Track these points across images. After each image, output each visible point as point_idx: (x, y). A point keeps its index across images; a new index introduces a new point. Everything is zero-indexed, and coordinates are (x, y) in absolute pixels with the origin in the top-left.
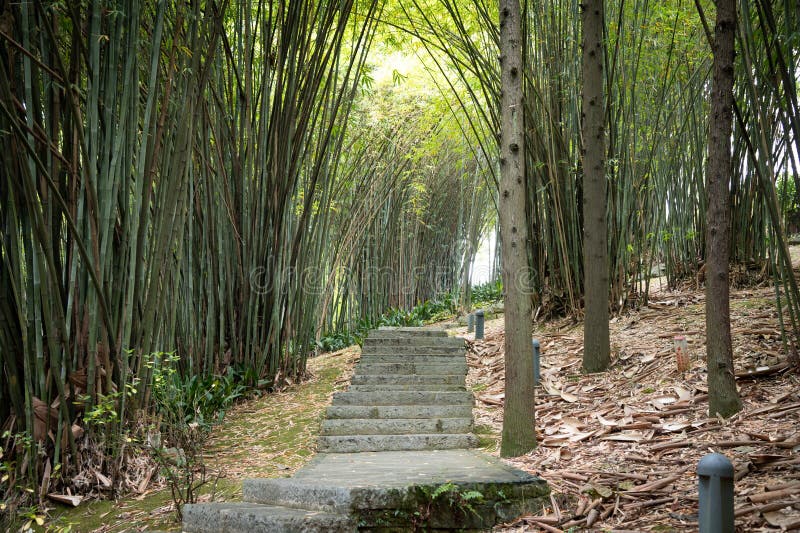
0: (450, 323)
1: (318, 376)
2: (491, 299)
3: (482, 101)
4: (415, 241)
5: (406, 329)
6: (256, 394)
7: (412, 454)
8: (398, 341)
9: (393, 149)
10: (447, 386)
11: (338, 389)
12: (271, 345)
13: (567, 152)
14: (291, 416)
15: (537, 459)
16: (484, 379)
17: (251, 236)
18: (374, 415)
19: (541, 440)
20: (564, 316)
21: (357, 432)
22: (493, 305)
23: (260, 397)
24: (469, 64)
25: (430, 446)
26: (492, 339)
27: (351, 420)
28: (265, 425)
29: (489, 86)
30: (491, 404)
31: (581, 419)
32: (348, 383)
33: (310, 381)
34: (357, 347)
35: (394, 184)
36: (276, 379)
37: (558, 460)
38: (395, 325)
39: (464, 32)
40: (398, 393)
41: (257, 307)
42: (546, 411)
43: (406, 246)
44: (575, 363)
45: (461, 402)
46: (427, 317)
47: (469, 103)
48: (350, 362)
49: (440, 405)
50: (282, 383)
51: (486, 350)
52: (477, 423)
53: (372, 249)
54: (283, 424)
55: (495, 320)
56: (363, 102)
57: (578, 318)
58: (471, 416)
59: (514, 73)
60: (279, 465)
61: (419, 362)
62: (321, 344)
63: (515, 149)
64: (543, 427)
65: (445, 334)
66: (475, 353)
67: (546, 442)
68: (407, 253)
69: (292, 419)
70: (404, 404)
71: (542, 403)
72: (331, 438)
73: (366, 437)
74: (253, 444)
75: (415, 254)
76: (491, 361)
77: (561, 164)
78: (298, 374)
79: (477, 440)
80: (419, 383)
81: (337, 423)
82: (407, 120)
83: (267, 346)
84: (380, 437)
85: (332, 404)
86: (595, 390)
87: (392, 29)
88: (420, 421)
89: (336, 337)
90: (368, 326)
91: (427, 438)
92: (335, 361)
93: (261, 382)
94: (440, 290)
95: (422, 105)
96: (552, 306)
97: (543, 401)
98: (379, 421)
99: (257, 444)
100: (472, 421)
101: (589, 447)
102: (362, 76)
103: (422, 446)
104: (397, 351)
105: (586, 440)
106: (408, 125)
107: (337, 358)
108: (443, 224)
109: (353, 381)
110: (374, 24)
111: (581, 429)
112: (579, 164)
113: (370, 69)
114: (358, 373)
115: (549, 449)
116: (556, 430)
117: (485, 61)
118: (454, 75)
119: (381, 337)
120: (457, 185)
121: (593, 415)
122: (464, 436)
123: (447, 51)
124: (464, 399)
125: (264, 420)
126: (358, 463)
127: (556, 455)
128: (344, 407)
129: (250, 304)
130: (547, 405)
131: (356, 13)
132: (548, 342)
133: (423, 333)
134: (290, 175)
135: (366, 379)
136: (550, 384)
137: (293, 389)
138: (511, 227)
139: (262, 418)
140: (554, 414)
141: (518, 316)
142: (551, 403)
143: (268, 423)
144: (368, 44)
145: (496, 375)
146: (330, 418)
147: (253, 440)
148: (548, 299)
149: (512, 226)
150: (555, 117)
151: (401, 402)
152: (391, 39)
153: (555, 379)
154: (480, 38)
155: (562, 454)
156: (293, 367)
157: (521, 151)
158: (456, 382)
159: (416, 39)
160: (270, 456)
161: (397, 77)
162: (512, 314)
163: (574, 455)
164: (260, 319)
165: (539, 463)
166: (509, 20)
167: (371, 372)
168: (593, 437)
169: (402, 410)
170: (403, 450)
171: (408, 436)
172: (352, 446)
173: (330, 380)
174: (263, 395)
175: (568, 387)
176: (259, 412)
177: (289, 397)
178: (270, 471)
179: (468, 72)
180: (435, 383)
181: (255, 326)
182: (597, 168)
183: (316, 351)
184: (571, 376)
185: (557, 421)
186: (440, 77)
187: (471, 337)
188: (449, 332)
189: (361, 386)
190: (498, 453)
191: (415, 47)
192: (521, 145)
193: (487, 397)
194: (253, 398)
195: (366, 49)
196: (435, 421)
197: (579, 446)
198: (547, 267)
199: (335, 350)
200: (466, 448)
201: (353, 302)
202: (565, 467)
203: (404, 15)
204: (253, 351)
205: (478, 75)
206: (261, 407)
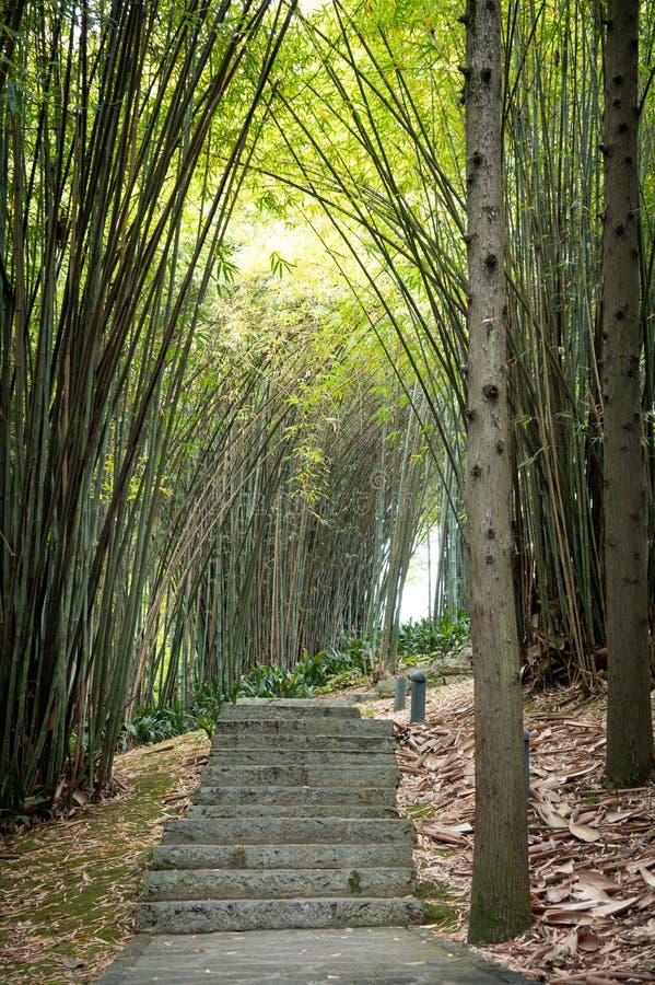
0: (359, 692)
1: (132, 789)
2: (432, 650)
3: (424, 307)
4: (300, 547)
5: (284, 702)
6: (20, 823)
7: (307, 935)
8: (276, 725)
9: (263, 388)
10: (365, 808)
11: (168, 812)
12: (50, 733)
13: (569, 398)
14: (86, 865)
15: (536, 949)
16: (429, 795)
17: (19, 538)
18: (238, 861)
19: (541, 912)
20: (566, 683)
21: (207, 893)
22: (439, 662)
23: (27, 829)
24: (400, 243)
25: (339, 921)
26: (440, 723)
27: (196, 872)
28: (39, 882)
29: (437, 283)
30: (444, 842)
31: (609, 873)
32: (187, 802)
33: (118, 798)
34: (202, 734)
35: (265, 448)
36: (58, 794)
37: (573, 951)
38: (264, 695)
39: (395, 190)
40: (279, 821)
41: (26, 664)
42: (545, 858)
43: (285, 556)
44: (592, 769)
45: (392, 838)
46: (321, 682)
47: (401, 311)
48: (190, 763)
49: (356, 842)
50: (68, 802)
51: (430, 743)
52: (421, 877)
53: (225, 559)
54: (71, 880)
55: (442, 689)
56: (215, 306)
57: (592, 688)
58: (412, 864)
59: (491, 263)
60: (65, 960)
61: (313, 763)
62: (133, 729)
63: (492, 394)
64: (541, 887)
65: (355, 713)
66: (412, 747)
67: (551, 917)
68: (285, 568)
69: (88, 870)
70: (291, 841)
71: (536, 843)
72: (162, 906)
73: (223, 904)
74: (15, 920)
75: (298, 568)
76: (441, 762)
77: (560, 418)
78: (96, 785)
79: (423, 909)
80: (314, 802)
81: (172, 877)
82: (290, 336)
83: (43, 733)
84: (250, 904)
85: (163, 841)
86: (631, 819)
87: (268, 181)
88: (319, 872)
89: (159, 717)
90: (217, 697)
91: (334, 906)
92: (162, 762)
93: (30, 801)
94: (340, 631)
95: (317, 312)
96: (546, 666)
97: (539, 838)
98: (246, 873)
99: (23, 919)
100: (413, 874)
101: (627, 927)
102: (217, 262)
103: (323, 920)
104: (274, 742)
105: (621, 914)
106: (291, 346)
107: (167, 756)
108: (347, 518)
109: (197, 798)
110: (240, 171)
111: (610, 893)
112: (592, 418)
113: (231, 250)
114: (205, 784)
115: (556, 930)
116: (567, 893)
117: (429, 240)
118: (375, 263)
119: (241, 717)
120: (372, 450)
121: (632, 868)
122: (400, 901)
123: (364, 222)
124: (398, 833)
125: (36, 872)
126: (212, 953)
127: (569, 942)
128: (184, 846)
129: (15, 659)
130: (544, 846)
131: (207, 153)
132: (540, 729)
133: (317, 711)
134: (92, 432)
135: (220, 795)
136: (549, 808)
137: (86, 814)
138: (485, 529)
139: (32, 868)
140: (562, 863)
141: (498, 685)
142: (552, 843)
143: (43, 877)
144: (228, 206)
145: (450, 789)
146: (158, 868)
147: (16, 912)
148: (537, 653)
149: (488, 527)
150: (549, 338)
151: (285, 838)
152: (269, 200)
153: (557, 798)
154: (421, 200)
155: (581, 939)
156: (87, 772)
157: (502, 398)
158: (379, 801)
159: (309, 200)
160: (46, 941)
161: (278, 265)
162: (488, 681)
163: (603, 942)
164: (31, 686)
165: (540, 957)
166: (482, 172)
167: (229, 781)
168: (634, 908)
169: (287, 853)
170: (290, 927)
171: (301, 901)
172: (199, 920)
173: (155, 796)
174: (33, 824)
175: (581, 813)
176: (26, 856)
177: (80, 828)
178: (48, 971)
179: (400, 257)
180: (343, 802)
181: (22, 697)
182: (628, 428)
183: (124, 742)
184: (585, 793)
185: (567, 876)
186: (351, 267)
187: (402, 717)
188: (363, 707)
189: (210, 808)
190: (463, 935)
191: (309, 215)
192: (501, 386)
193: (437, 829)
194: (14, 831)
195: (227, 215)
196: (347, 873)
197: (610, 925)
198: (535, 597)
199: (158, 740)
200: (404, 924)
201: (190, 654)
202: (589, 966)
203: (290, 158)
204: (17, 744)
205: (418, 263)
206: (30, 848)
